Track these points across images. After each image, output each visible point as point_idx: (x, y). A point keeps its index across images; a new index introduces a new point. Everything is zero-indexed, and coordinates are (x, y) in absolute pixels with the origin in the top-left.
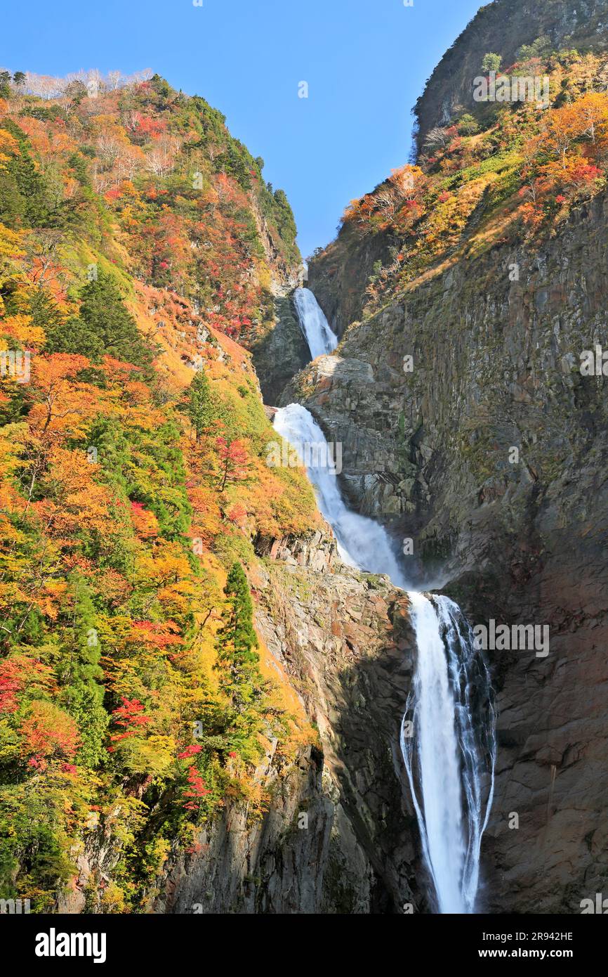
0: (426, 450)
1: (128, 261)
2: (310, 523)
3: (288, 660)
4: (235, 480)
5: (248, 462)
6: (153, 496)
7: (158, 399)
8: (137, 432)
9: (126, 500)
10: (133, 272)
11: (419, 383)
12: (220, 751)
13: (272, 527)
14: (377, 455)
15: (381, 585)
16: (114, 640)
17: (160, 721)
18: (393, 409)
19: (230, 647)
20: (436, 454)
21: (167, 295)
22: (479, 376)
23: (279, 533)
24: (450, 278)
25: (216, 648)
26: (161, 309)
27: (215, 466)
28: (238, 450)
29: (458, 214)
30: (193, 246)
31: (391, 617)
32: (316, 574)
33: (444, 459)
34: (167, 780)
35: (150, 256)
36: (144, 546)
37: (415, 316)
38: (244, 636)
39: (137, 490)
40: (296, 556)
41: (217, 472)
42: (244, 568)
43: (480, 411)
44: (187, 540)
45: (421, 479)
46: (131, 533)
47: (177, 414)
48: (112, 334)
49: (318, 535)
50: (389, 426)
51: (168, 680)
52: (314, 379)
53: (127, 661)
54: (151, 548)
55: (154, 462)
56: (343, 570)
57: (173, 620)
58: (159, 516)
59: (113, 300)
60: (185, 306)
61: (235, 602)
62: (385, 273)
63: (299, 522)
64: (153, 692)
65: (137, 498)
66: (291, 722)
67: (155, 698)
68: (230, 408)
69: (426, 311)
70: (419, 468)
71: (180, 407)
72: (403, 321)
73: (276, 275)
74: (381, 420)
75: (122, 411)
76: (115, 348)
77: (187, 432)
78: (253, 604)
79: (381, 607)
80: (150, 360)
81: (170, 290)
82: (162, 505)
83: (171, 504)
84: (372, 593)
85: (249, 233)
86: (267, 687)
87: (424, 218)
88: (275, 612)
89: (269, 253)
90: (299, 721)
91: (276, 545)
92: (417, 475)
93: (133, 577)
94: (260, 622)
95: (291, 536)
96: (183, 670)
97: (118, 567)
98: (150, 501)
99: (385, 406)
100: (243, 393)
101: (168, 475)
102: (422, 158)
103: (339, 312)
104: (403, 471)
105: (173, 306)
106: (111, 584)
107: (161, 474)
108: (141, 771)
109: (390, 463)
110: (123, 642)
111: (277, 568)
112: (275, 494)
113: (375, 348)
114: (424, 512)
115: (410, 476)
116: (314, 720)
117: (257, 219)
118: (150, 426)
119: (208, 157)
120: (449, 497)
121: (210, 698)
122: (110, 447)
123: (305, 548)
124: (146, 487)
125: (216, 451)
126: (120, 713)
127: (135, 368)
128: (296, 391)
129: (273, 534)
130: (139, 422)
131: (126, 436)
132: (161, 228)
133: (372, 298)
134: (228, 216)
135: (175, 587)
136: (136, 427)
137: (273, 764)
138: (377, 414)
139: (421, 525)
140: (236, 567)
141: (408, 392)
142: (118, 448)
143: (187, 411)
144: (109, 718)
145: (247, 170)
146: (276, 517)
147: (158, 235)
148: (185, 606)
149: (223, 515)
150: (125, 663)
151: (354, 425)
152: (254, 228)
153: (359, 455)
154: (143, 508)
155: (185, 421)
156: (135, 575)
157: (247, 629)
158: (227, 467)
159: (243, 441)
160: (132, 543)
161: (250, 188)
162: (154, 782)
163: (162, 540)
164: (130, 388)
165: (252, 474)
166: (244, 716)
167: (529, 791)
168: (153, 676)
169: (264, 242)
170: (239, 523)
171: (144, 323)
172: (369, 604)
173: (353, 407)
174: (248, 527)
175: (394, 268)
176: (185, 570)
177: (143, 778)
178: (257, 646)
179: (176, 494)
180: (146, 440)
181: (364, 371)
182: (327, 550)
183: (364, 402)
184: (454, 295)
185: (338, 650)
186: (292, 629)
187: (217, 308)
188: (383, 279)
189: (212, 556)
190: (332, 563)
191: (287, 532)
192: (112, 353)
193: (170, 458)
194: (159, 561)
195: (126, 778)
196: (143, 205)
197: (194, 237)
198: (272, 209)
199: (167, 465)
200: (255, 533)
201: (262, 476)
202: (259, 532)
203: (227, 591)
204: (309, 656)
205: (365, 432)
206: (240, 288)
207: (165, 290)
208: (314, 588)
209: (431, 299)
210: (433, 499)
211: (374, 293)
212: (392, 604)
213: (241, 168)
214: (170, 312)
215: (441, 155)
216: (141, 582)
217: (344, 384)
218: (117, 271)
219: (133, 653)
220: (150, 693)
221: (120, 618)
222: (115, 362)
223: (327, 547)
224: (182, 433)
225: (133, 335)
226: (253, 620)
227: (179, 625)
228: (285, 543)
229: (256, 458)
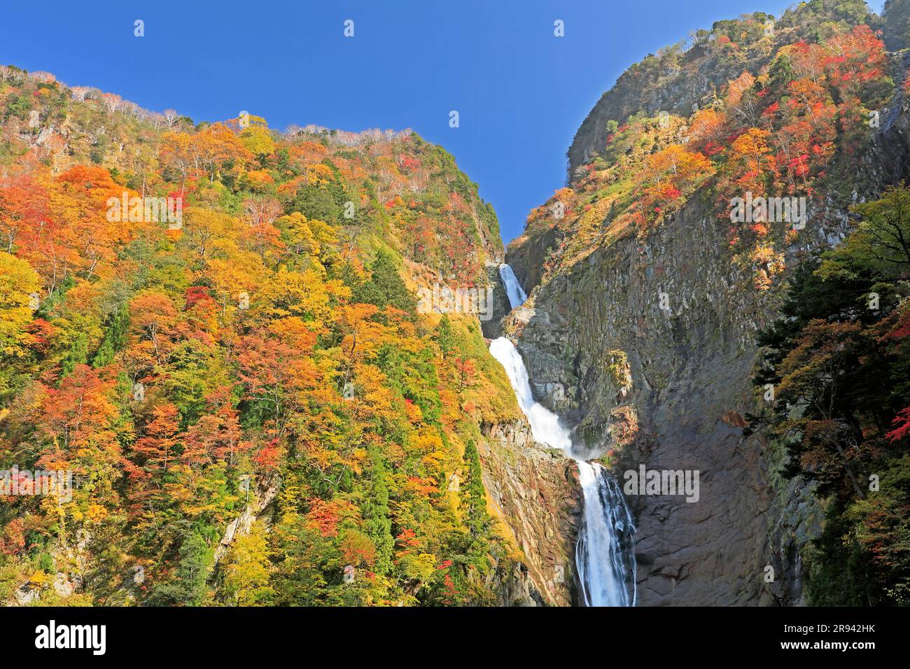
0: (584, 368)
1: (399, 246)
2: (515, 414)
3: (504, 505)
4: (468, 385)
5: (475, 374)
6: (418, 395)
7: (420, 333)
8: (408, 354)
9: (402, 397)
10: (403, 253)
11: (577, 325)
12: (464, 565)
13: (491, 417)
14: (554, 370)
15: (560, 456)
16: (396, 490)
17: (426, 543)
18: (562, 341)
19: (468, 495)
20: (590, 370)
21: (424, 267)
22: (614, 321)
23: (496, 420)
24: (593, 258)
25: (459, 495)
26: (420, 276)
27: (455, 376)
28: (469, 366)
29: (597, 218)
30: (438, 237)
31: (567, 477)
32: (519, 448)
33: (595, 374)
34: (431, 584)
35: (413, 243)
36: (413, 428)
37: (573, 282)
38: (476, 488)
39: (408, 391)
40: (507, 436)
41: (456, 381)
42: (475, 443)
43: (615, 343)
44: (440, 424)
45: (581, 386)
46: (406, 419)
47: (431, 343)
48: (391, 292)
49: (519, 422)
50: (560, 352)
51: (430, 516)
52: (514, 321)
53: (405, 503)
54: (417, 429)
55: (418, 374)
56: (536, 445)
57: (433, 477)
58: (423, 409)
59: (392, 270)
60: (434, 275)
61: (471, 465)
62: (554, 255)
63: (507, 414)
64: (421, 524)
65: (409, 397)
66: (507, 546)
67: (422, 528)
68: (463, 339)
69: (580, 279)
70: (580, 379)
71: (433, 338)
72: (566, 285)
73: (489, 255)
74: (555, 348)
75: (399, 341)
76: (393, 301)
77: (438, 355)
78: (481, 467)
79: (560, 471)
80: (415, 309)
81: (425, 264)
82: (424, 401)
83: (429, 400)
84: (555, 461)
85: (471, 229)
86: (493, 521)
87: (576, 221)
88: (495, 473)
89: (484, 242)
90: (512, 545)
91: (494, 428)
92: (579, 383)
93: (408, 448)
94: (485, 479)
95: (503, 423)
96: (441, 510)
97: (399, 441)
98: (417, 399)
99: (557, 339)
100: (471, 330)
101: (427, 382)
102: (573, 184)
103: (527, 279)
104: (570, 381)
105: (427, 274)
106: (394, 452)
107: (423, 381)
108: (415, 578)
109: (562, 376)
110: (402, 492)
111: (495, 444)
112: (493, 395)
113: (550, 302)
114: (584, 408)
115: (574, 384)
116: (521, 545)
117: (476, 221)
118: (415, 350)
119: (446, 183)
120: (599, 399)
121: (456, 528)
122: (392, 364)
123: (512, 431)
124: (414, 390)
125: (456, 367)
126: (402, 538)
127: (406, 313)
128: (503, 329)
129: (492, 421)
130: (408, 347)
131: (401, 356)
132: (419, 226)
133: (547, 271)
134: (459, 219)
135: (433, 455)
136: (407, 351)
137: (497, 574)
138: (553, 345)
139: (582, 417)
140: (470, 442)
141: (571, 331)
142: (396, 364)
143: (437, 341)
144: (394, 541)
145: (469, 191)
146: (494, 410)
147: (418, 230)
148: (439, 467)
149: (461, 408)
150: (403, 505)
151: (539, 351)
152: (474, 226)
153: (543, 370)
154: (413, 403)
155: (436, 347)
156: (408, 447)
157: (478, 483)
158: (463, 377)
159: (473, 361)
160: (406, 425)
161: (471, 201)
162: (423, 585)
163: (424, 424)
164: (403, 325)
165: (478, 382)
166: (478, 541)
167: (658, 596)
168: (421, 514)
169: (480, 235)
170: (471, 414)
171: (410, 285)
172: (553, 468)
173: (538, 340)
174: (477, 416)
175: (559, 252)
176: (439, 444)
177: (417, 582)
178: (484, 495)
179: (430, 394)
180: (413, 359)
181: (544, 317)
182: (526, 432)
183: (544, 337)
184: (596, 269)
185: (534, 498)
186: (505, 484)
187: (454, 276)
188: (553, 259)
189: (455, 435)
190: (529, 441)
191: (501, 420)
192: (392, 304)
193: (428, 371)
194: (423, 437)
195: (406, 582)
196: (408, 211)
197: (439, 232)
198: (485, 215)
199: (426, 375)
200: (481, 420)
201: (484, 383)
202: (483, 420)
203: (465, 458)
204: (517, 502)
205: (546, 356)
206: (467, 264)
207: (422, 264)
208: (518, 457)
209: (583, 272)
210: (589, 399)
211: (548, 268)
212: (567, 468)
213: (466, 189)
214: (425, 278)
215: (585, 182)
216: (411, 452)
217: (532, 325)
218: (393, 252)
219: (409, 498)
220: (420, 525)
221: (399, 475)
222: (393, 309)
223: (525, 430)
224: (434, 355)
225: (404, 292)
226: (482, 478)
227: (436, 480)
228: (500, 427)
229: (480, 372)
